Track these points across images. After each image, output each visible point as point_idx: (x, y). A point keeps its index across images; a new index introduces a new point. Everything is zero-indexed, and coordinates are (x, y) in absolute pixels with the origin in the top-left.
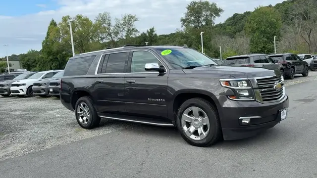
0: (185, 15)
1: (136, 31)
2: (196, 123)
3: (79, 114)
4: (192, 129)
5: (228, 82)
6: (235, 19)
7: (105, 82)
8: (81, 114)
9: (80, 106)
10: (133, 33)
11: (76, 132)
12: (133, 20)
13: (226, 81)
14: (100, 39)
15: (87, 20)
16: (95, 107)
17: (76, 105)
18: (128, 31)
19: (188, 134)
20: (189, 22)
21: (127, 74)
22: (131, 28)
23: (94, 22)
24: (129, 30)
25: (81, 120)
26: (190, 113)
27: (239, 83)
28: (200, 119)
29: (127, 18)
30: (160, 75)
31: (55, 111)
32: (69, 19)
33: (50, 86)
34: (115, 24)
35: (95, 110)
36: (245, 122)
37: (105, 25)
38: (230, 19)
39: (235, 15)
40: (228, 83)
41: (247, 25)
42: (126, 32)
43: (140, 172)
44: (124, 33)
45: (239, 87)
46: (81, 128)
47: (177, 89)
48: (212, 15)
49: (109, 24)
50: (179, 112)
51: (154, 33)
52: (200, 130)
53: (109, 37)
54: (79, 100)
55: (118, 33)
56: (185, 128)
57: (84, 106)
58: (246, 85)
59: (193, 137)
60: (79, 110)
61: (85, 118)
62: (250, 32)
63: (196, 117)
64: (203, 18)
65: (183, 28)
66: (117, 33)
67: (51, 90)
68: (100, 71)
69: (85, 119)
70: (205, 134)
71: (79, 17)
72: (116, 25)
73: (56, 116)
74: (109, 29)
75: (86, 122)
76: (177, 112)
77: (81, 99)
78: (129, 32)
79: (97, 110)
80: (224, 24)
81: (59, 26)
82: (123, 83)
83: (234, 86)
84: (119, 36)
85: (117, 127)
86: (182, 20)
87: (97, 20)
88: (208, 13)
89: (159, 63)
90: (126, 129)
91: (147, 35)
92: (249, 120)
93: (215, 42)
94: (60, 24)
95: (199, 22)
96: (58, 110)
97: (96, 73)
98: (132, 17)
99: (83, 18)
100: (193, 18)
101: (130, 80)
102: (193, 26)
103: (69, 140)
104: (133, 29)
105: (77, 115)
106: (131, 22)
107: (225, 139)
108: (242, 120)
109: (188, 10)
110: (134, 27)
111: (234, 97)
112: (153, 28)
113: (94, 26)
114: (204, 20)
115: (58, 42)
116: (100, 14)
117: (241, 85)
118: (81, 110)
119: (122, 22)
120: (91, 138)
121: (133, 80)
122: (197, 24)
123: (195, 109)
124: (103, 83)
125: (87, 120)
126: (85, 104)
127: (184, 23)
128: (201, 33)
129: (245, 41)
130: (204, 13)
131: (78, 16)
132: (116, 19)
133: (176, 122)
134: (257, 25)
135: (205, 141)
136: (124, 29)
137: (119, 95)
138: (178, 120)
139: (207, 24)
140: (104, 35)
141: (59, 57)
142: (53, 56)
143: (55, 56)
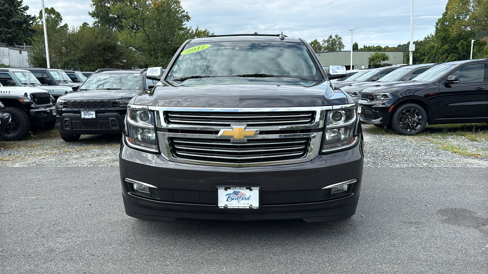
141: (460, 46)
142: (451, 44)
143: (453, 45)
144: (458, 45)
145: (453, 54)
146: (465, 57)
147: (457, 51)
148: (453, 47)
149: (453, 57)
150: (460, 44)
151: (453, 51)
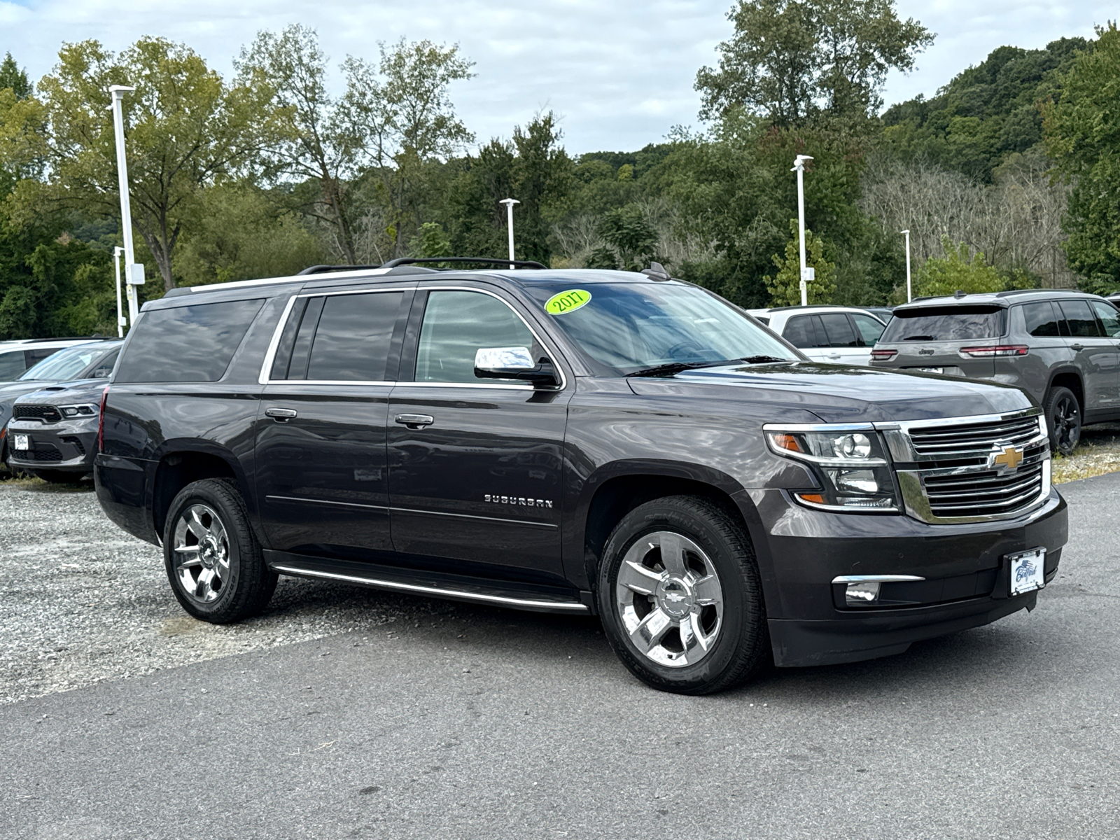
0: (720, 55)
1: (459, 131)
2: (674, 597)
3: (180, 554)
4: (658, 622)
5: (799, 436)
6: (1000, 78)
7: (302, 416)
8: (192, 555)
9: (189, 518)
10: (441, 141)
11: (169, 634)
12: (441, 71)
13: (788, 434)
14: (260, 169)
15: (195, 66)
16: (255, 525)
17: (170, 517)
18: (410, 134)
19: (639, 643)
20: (744, 94)
21: (403, 388)
22: (432, 117)
23: (230, 78)
24: (417, 126)
25: (188, 583)
26: (653, 560)
27: (838, 441)
28: (687, 582)
29: (410, 62)
30: (539, 397)
31: (53, 546)
32: (100, 57)
33: (14, 424)
34: (347, 90)
35: (252, 537)
36: (861, 595)
37: (291, 98)
38: (969, 78)
39: (1003, 57)
40: (797, 440)
41: (1052, 115)
42: (400, 137)
43: (437, 769)
44: (393, 145)
45: (840, 460)
46: (190, 620)
47: (601, 458)
48: (866, 58)
49: (313, 93)
50: (610, 551)
51: (553, 147)
52: (689, 627)
53: (308, 161)
54: (186, 492)
55: (358, 142)
56: (630, 618)
57: (206, 520)
58: (866, 450)
59: (659, 655)
60: (180, 536)
61: (206, 576)
62: (1069, 156)
63: (672, 574)
64: (817, 74)
65: (710, 124)
66: (350, 142)
67: (22, 444)
68: (282, 370)
69: (208, 581)
70: (705, 642)
71: (152, 51)
72: (350, 97)
73: (63, 567)
74: (310, 118)
75: (213, 595)
76: (600, 552)
77: (194, 488)
78: (419, 135)
79: (262, 540)
80: (940, 103)
81: (43, 98)
82: (382, 424)
83: (821, 454)
84: (364, 159)
85: (350, 617)
86: (705, 80)
87: (246, 70)
88: (848, 46)
89: (536, 349)
90: (389, 626)
91: (516, 154)
92: (876, 589)
93: (882, 203)
94: (47, 84)
95: (796, 93)
96: (63, 542)
97: (264, 378)
98: (434, 58)
99: (171, 55)
100: (762, 71)
101: (409, 414)
102: (763, 112)
103: (143, 664)
104: (441, 122)
105: (174, 563)
106: (427, 83)
107: (779, 662)
108: (844, 586)
109: (740, 26)
110: (444, 111)
111: (819, 497)
112: (548, 122)
113: (229, 102)
114: (822, 84)
115: (33, 182)
116: (265, 36)
117: (847, 449)
118: (191, 540)
119: (383, 81)
120: (240, 657)
121: (425, 416)
122: (786, 104)
123: (671, 543)
124: (293, 421)
125: (216, 584)
126: (213, 513)
127: (715, 99)
128: (799, 160)
129: (1045, 202)
130: (824, 47)
131: (143, 46)
132: (351, 65)
133: (594, 592)
134: (1105, 119)
135: (703, 671)
136: (388, 121)
137: (358, 475)
138: (604, 584)
139: (838, 106)
140: (286, 150)
141: (36, 262)
142: (5, 255)
143: (13, 258)
144: (31, 259)
145: (17, 288)
146: (55, 298)
147: (30, 279)
148: (15, 265)
149: (19, 299)
150: (35, 255)
151: (14, 278)
